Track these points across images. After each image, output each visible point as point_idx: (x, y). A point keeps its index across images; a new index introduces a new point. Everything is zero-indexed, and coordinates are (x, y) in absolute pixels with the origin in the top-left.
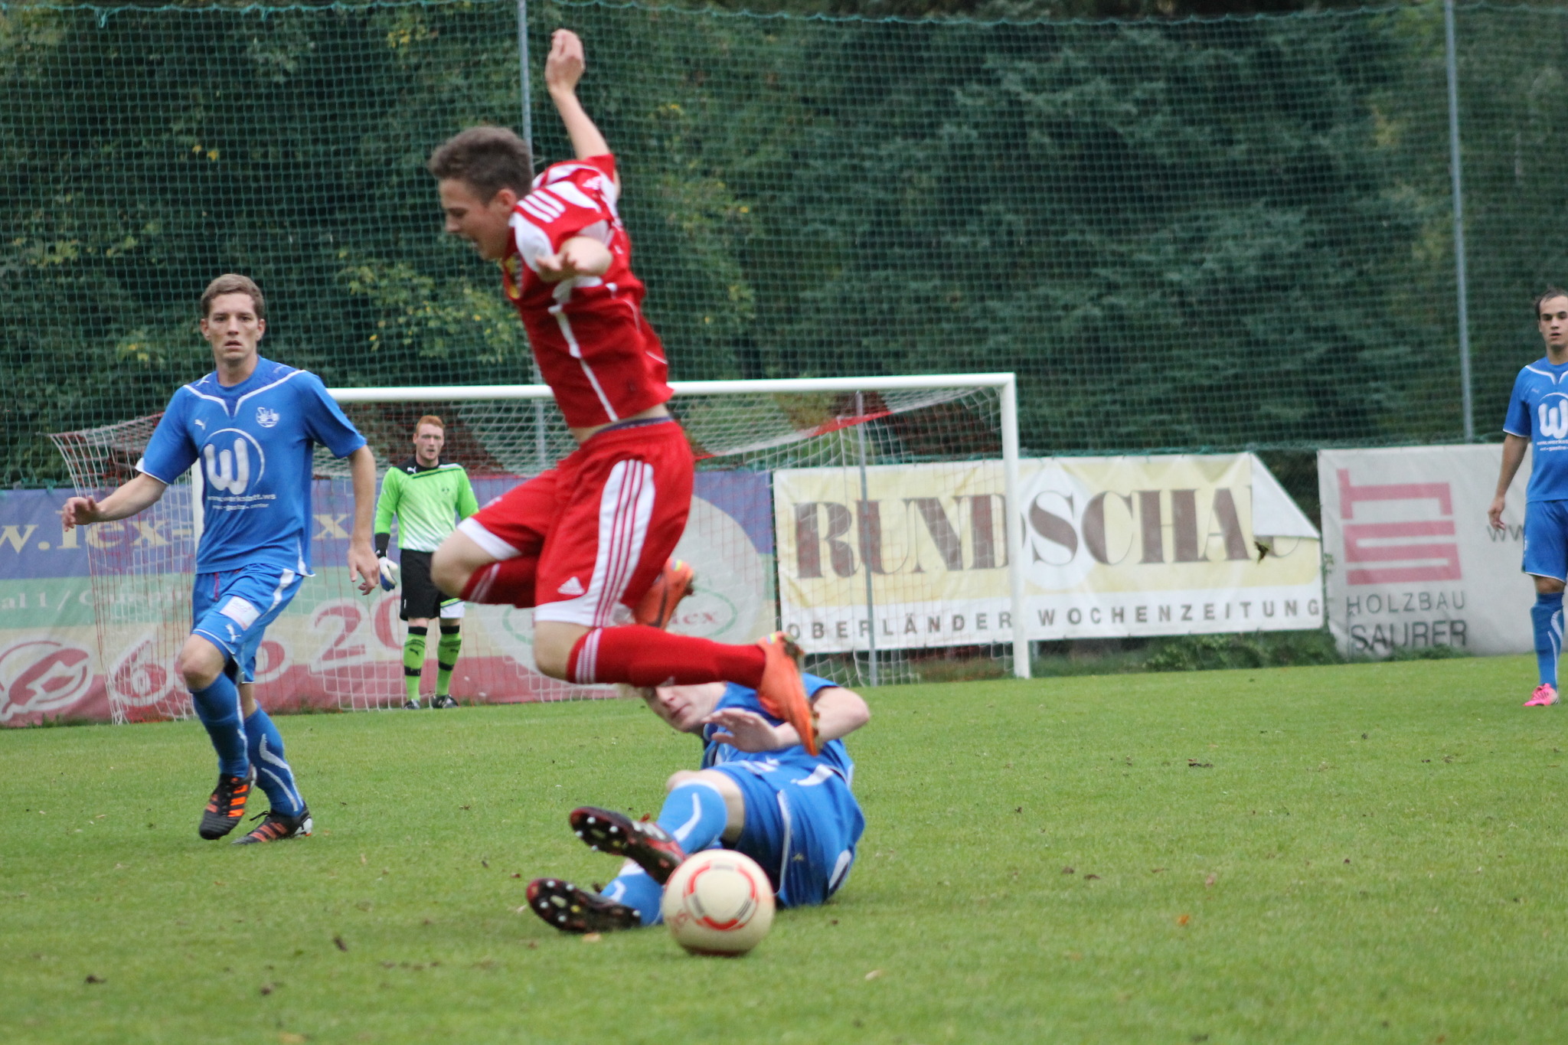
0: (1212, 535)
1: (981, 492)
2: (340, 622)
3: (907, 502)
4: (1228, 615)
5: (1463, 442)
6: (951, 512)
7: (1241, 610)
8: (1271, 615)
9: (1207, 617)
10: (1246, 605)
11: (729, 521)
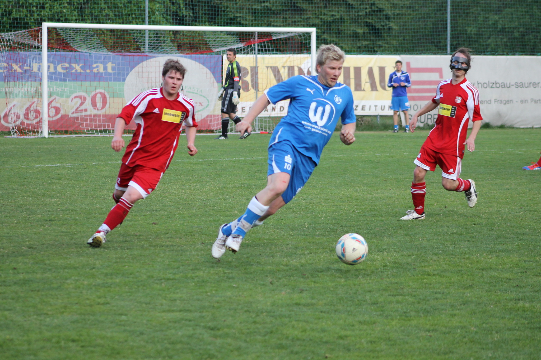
0: (366, 82)
1: (292, 65)
2: (79, 101)
3: (267, 67)
4: (370, 109)
5: (446, 54)
6: (282, 71)
7: (374, 108)
8: (383, 110)
9: (362, 110)
10: (376, 106)
11: (208, 71)
